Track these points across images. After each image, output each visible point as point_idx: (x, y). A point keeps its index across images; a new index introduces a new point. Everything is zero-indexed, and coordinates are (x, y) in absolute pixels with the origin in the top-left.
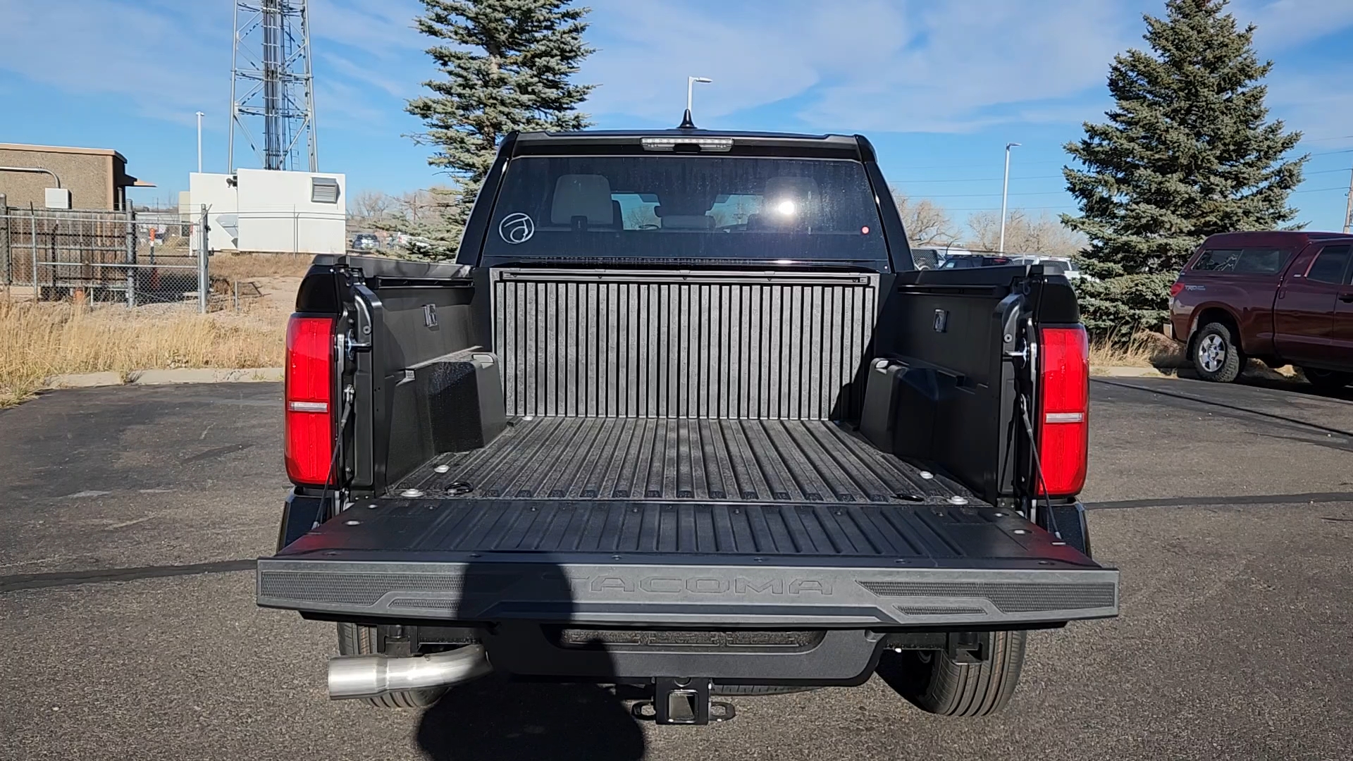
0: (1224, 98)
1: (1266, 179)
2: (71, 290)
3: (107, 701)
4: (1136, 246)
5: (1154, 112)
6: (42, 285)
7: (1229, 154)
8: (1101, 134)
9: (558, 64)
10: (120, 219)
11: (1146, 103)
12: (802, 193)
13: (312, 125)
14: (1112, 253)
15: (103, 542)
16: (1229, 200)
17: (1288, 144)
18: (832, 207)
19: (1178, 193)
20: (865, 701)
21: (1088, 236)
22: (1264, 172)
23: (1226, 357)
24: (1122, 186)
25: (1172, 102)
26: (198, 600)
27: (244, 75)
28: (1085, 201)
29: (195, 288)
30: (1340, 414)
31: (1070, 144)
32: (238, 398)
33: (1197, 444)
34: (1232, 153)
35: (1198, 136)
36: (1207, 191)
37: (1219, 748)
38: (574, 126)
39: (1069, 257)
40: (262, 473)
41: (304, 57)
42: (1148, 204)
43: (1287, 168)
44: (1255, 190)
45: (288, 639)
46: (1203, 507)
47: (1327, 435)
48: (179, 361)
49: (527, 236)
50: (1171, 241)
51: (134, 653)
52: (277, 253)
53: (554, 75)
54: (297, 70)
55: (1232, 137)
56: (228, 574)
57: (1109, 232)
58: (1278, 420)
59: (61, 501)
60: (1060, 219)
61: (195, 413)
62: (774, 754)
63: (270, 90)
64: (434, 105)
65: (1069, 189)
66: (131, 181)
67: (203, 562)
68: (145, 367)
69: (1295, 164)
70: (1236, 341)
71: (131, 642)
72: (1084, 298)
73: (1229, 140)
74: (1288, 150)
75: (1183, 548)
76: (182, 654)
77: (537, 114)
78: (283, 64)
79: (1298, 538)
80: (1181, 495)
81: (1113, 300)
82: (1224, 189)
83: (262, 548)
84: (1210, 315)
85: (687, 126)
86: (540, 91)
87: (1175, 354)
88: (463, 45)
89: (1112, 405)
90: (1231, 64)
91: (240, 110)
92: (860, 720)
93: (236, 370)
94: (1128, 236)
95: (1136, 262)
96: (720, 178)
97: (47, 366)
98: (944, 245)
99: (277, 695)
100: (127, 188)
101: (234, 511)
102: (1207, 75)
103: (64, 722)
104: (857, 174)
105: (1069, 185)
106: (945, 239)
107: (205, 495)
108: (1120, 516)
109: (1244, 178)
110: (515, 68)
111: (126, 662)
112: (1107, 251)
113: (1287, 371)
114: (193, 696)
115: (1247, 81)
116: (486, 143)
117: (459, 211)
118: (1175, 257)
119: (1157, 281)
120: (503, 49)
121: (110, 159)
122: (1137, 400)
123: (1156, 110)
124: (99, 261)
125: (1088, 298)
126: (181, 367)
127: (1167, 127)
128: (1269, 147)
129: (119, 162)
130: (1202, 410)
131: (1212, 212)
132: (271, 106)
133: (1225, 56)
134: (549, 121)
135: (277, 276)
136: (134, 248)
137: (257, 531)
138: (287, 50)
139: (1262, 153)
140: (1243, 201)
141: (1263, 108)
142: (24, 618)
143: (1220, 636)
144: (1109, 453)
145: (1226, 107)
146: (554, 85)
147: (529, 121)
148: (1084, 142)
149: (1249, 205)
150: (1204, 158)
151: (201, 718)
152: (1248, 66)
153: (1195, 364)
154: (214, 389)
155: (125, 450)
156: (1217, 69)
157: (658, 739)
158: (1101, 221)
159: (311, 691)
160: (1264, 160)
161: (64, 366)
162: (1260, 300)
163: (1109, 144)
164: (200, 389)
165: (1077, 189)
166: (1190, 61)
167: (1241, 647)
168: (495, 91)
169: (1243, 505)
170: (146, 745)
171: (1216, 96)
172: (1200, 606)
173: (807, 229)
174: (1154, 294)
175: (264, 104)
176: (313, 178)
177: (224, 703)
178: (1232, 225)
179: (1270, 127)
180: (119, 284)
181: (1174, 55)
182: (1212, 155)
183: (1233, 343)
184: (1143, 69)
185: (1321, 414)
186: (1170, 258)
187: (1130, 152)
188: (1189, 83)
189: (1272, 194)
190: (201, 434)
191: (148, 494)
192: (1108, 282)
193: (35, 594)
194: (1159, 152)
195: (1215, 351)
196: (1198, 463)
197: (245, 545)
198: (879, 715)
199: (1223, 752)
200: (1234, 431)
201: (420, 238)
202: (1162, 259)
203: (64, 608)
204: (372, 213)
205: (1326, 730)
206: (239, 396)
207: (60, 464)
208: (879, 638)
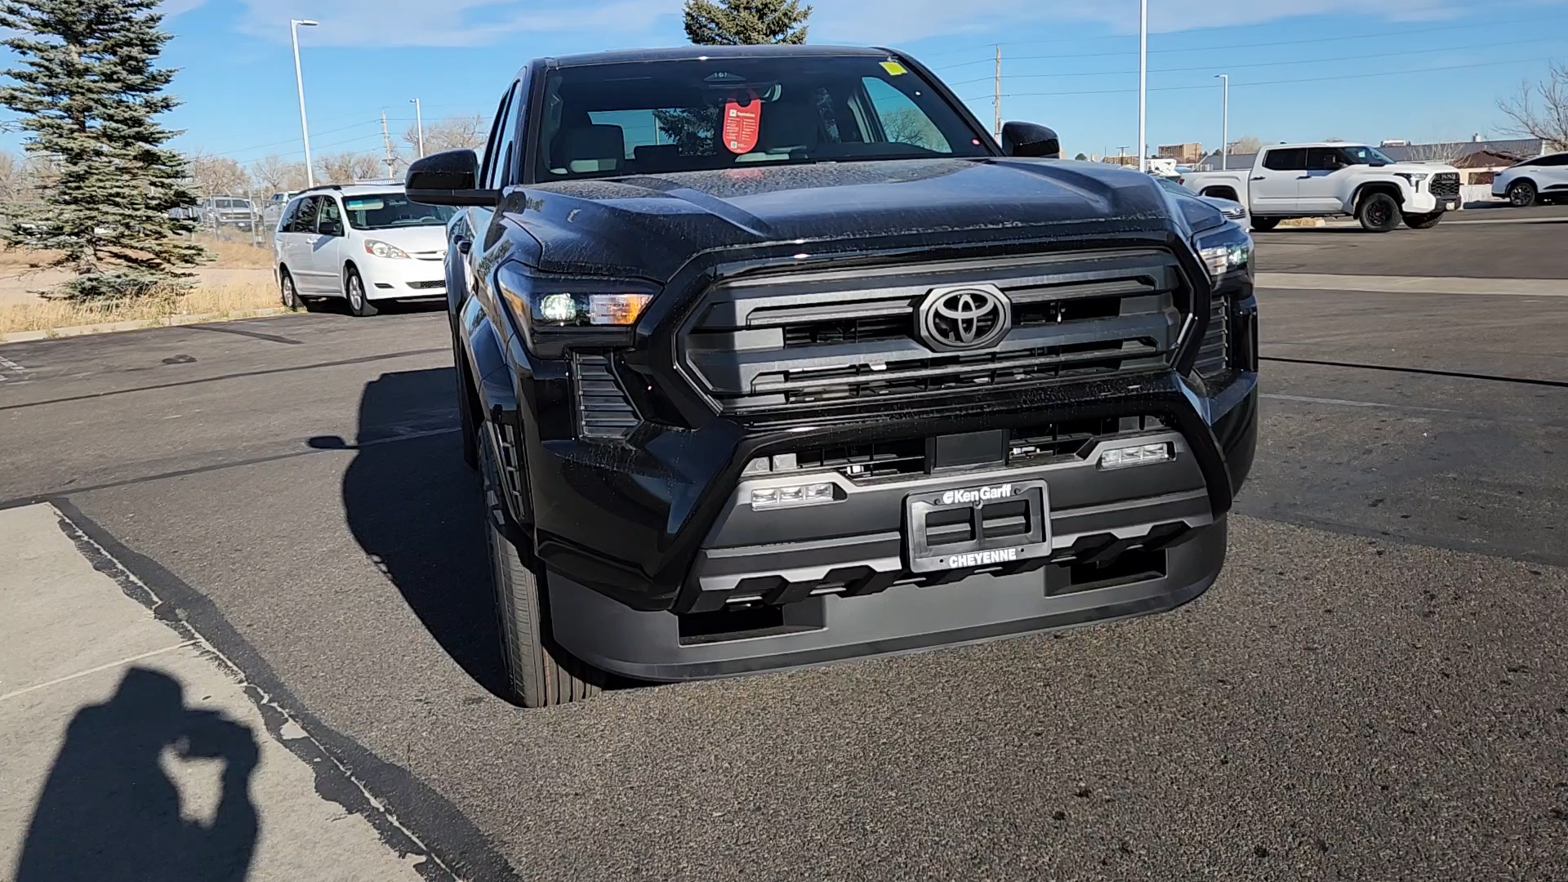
9: (139, 53)
53: (137, 62)
64: (17, 93)
77: (124, 97)
86: (124, 78)
88: (41, 35)
110: (95, 54)
116: (77, 126)
117: (60, 191)
120: (81, 38)
134: (138, 103)
146: (138, 71)
168: (81, 81)
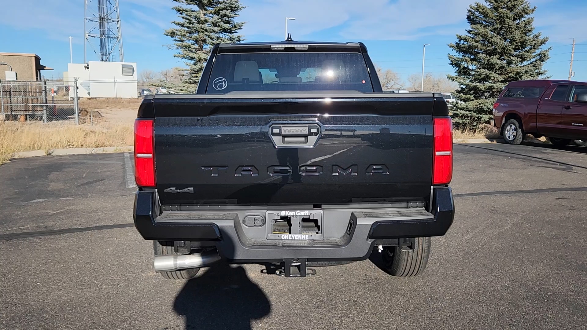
0: (516, 23)
1: (534, 58)
2: (19, 116)
3: (59, 280)
4: (479, 88)
5: (486, 30)
6: (6, 114)
7: (518, 47)
8: (464, 39)
9: (230, 13)
10: (39, 84)
11: (483, 26)
12: (337, 67)
13: (121, 42)
14: (469, 91)
15: (48, 220)
16: (518, 67)
17: (543, 42)
18: (350, 72)
19: (497, 64)
20: (367, 272)
21: (459, 84)
22: (533, 54)
23: (517, 134)
24: (473, 62)
25: (494, 25)
26: (91, 241)
27: (90, 20)
28: (457, 69)
29: (73, 114)
30: (564, 156)
31: (451, 44)
32: (97, 160)
33: (504, 170)
34: (519, 47)
35: (505, 39)
36: (509, 63)
37: (508, 286)
38: (237, 41)
39: (451, 93)
40: (111, 190)
41: (116, 11)
42: (484, 69)
43: (543, 52)
44: (529, 62)
45: (130, 255)
46: (505, 195)
47: (557, 165)
48: (70, 145)
49: (224, 87)
50: (494, 85)
51: (67, 262)
52: (108, 98)
53: (228, 18)
54: (113, 17)
55: (520, 40)
56: (102, 231)
57: (467, 82)
58: (538, 159)
59: (27, 203)
60: (447, 77)
61: (79, 166)
62: (331, 293)
63: (102, 26)
64: (176, 32)
65: (450, 64)
66: (43, 68)
67: (91, 226)
68: (55, 148)
69: (546, 51)
70: (521, 127)
71: (66, 258)
72: (457, 110)
73: (518, 41)
74: (543, 45)
75: (496, 211)
76: (87, 262)
77: (221, 35)
78: (107, 15)
79: (544, 206)
80: (496, 190)
81: (469, 111)
82: (517, 62)
83: (115, 220)
84: (510, 116)
85: (289, 40)
86: (222, 25)
87: (496, 133)
88: (189, 5)
89: (468, 155)
90: (519, 8)
91: (89, 35)
92: (365, 279)
93: (95, 148)
94: (476, 83)
95: (479, 94)
96: (304, 61)
97: (13, 148)
98: (397, 89)
99: (128, 276)
100: (41, 70)
101: (101, 206)
102: (509, 13)
103: (43, 288)
104: (360, 58)
105: (450, 62)
106: (398, 86)
107: (89, 200)
108: (471, 199)
109: (525, 57)
110: (211, 15)
111: (65, 265)
112: (466, 90)
113: (543, 139)
114: (94, 278)
115: (526, 16)
116: (200, 48)
117: (189, 78)
118: (496, 92)
119: (489, 102)
120: (206, 7)
121: (34, 58)
122: (480, 153)
123: (487, 29)
124: (31, 103)
125: (459, 110)
126: (71, 147)
127: (492, 36)
128: (535, 44)
129: (37, 59)
130: (507, 156)
131: (511, 72)
132: (102, 33)
133: (516, 5)
134: (226, 38)
135: (108, 108)
136: (46, 97)
137: (112, 213)
138: (109, 8)
139: (532, 46)
140: (524, 67)
141: (532, 27)
142: (20, 250)
143: (510, 244)
144: (467, 174)
145: (517, 27)
146: (228, 22)
147: (218, 39)
148: (457, 43)
149: (527, 69)
150: (508, 49)
151: (98, 286)
152: (526, 9)
153: (504, 137)
154: (85, 156)
155: (51, 183)
156: (513, 10)
157: (284, 288)
158: (464, 77)
159: (142, 274)
160: (533, 49)
161: (20, 148)
162: (531, 109)
163: (467, 44)
164: (80, 156)
165: (454, 63)
166: (501, 7)
167: (518, 248)
168: (203, 26)
169: (522, 194)
170: (78, 296)
171: (512, 22)
172: (502, 233)
173: (340, 82)
174: (488, 108)
175: (99, 33)
176: (122, 65)
177: (107, 280)
178: (520, 77)
179: (536, 35)
180: (40, 113)
181: (494, 5)
182: (511, 48)
183: (520, 127)
184: (482, 11)
185: (556, 156)
186: (493, 92)
187: (476, 47)
188: (501, 17)
189: (537, 64)
190: (83, 175)
191: (64, 200)
192: (468, 103)
193: (22, 240)
194: (489, 47)
195: (512, 131)
196: (504, 177)
197: (108, 219)
198: (373, 277)
199: (510, 287)
200: (519, 164)
201: (172, 90)
202: (490, 93)
203: (35, 245)
204: (148, 80)
205: (550, 278)
206: (97, 159)
207: (24, 189)
208: (372, 241)
